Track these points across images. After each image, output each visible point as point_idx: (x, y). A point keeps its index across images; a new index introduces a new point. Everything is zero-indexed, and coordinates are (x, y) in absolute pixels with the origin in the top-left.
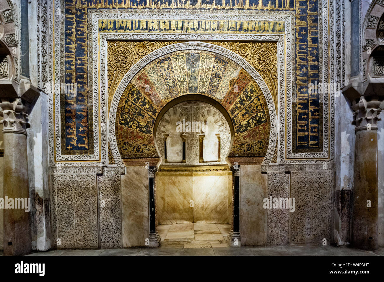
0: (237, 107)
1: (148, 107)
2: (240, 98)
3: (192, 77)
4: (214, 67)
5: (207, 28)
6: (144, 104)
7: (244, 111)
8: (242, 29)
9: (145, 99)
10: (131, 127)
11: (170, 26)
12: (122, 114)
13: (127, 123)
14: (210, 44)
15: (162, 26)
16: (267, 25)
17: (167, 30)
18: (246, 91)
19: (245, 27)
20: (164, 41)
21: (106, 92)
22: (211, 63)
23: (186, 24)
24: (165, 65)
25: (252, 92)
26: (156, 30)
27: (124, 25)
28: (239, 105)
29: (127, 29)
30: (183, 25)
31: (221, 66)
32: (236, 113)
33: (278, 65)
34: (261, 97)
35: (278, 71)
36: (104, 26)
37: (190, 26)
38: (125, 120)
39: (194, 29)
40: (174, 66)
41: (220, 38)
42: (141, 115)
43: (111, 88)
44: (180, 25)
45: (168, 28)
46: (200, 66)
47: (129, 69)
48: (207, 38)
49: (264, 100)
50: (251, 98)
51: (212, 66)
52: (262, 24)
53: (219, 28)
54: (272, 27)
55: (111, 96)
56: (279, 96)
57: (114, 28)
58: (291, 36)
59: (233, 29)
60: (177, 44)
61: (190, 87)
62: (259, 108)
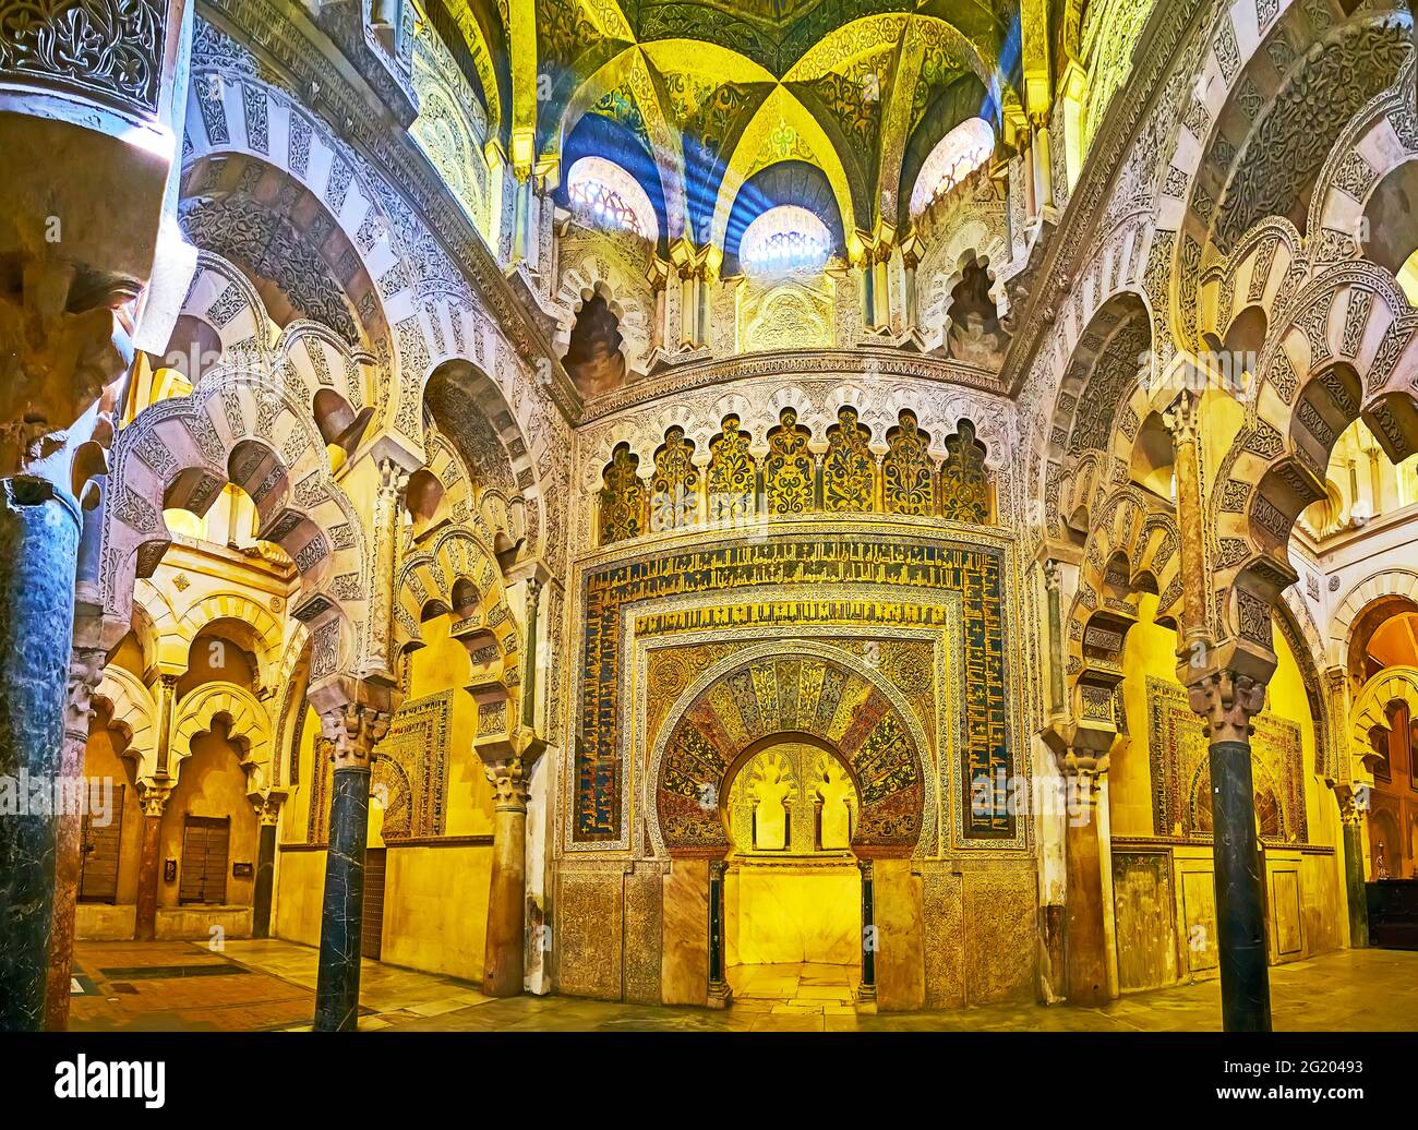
0: (865, 755)
1: (710, 756)
2: (871, 739)
3: (788, 703)
4: (824, 684)
5: (813, 615)
6: (705, 752)
7: (878, 762)
8: (871, 616)
9: (706, 743)
10: (682, 792)
11: (749, 615)
12: (668, 771)
13: (675, 787)
14: (818, 644)
15: (736, 617)
16: (915, 612)
17: (745, 623)
18: (880, 727)
19: (878, 613)
20: (739, 641)
21: (644, 736)
22: (819, 677)
23: (776, 610)
24: (741, 683)
25: (891, 728)
26: (727, 624)
27: (674, 621)
28: (868, 752)
29: (679, 627)
30: (772, 612)
31: (836, 680)
32: (864, 765)
33: (936, 683)
34: (906, 736)
35: (936, 693)
36: (643, 628)
37: (785, 613)
38: (673, 780)
39: (789, 618)
40: (755, 683)
41: (834, 633)
42: (699, 771)
43: (651, 730)
44: (767, 612)
45: (745, 618)
46: (802, 682)
47: (680, 694)
48: (812, 632)
49: (913, 743)
50: (889, 739)
51: (821, 682)
52: (907, 609)
53: (833, 614)
54: (924, 617)
55: (650, 741)
56: (938, 737)
57: (659, 630)
58: (956, 633)
59: (857, 616)
60: (761, 645)
61: (782, 721)
62: (905, 756)
